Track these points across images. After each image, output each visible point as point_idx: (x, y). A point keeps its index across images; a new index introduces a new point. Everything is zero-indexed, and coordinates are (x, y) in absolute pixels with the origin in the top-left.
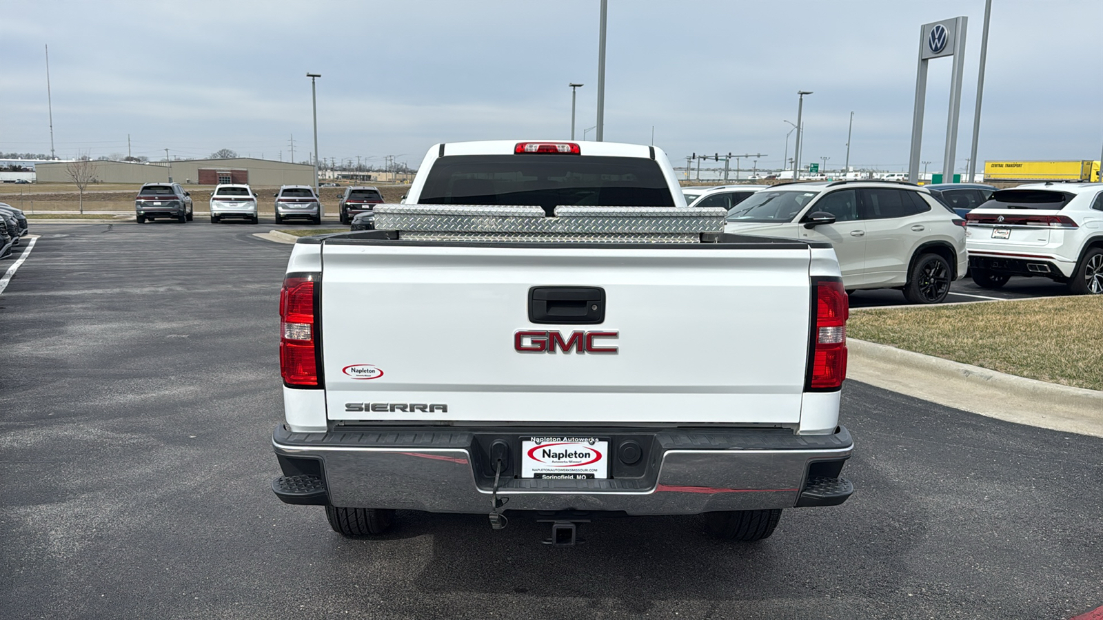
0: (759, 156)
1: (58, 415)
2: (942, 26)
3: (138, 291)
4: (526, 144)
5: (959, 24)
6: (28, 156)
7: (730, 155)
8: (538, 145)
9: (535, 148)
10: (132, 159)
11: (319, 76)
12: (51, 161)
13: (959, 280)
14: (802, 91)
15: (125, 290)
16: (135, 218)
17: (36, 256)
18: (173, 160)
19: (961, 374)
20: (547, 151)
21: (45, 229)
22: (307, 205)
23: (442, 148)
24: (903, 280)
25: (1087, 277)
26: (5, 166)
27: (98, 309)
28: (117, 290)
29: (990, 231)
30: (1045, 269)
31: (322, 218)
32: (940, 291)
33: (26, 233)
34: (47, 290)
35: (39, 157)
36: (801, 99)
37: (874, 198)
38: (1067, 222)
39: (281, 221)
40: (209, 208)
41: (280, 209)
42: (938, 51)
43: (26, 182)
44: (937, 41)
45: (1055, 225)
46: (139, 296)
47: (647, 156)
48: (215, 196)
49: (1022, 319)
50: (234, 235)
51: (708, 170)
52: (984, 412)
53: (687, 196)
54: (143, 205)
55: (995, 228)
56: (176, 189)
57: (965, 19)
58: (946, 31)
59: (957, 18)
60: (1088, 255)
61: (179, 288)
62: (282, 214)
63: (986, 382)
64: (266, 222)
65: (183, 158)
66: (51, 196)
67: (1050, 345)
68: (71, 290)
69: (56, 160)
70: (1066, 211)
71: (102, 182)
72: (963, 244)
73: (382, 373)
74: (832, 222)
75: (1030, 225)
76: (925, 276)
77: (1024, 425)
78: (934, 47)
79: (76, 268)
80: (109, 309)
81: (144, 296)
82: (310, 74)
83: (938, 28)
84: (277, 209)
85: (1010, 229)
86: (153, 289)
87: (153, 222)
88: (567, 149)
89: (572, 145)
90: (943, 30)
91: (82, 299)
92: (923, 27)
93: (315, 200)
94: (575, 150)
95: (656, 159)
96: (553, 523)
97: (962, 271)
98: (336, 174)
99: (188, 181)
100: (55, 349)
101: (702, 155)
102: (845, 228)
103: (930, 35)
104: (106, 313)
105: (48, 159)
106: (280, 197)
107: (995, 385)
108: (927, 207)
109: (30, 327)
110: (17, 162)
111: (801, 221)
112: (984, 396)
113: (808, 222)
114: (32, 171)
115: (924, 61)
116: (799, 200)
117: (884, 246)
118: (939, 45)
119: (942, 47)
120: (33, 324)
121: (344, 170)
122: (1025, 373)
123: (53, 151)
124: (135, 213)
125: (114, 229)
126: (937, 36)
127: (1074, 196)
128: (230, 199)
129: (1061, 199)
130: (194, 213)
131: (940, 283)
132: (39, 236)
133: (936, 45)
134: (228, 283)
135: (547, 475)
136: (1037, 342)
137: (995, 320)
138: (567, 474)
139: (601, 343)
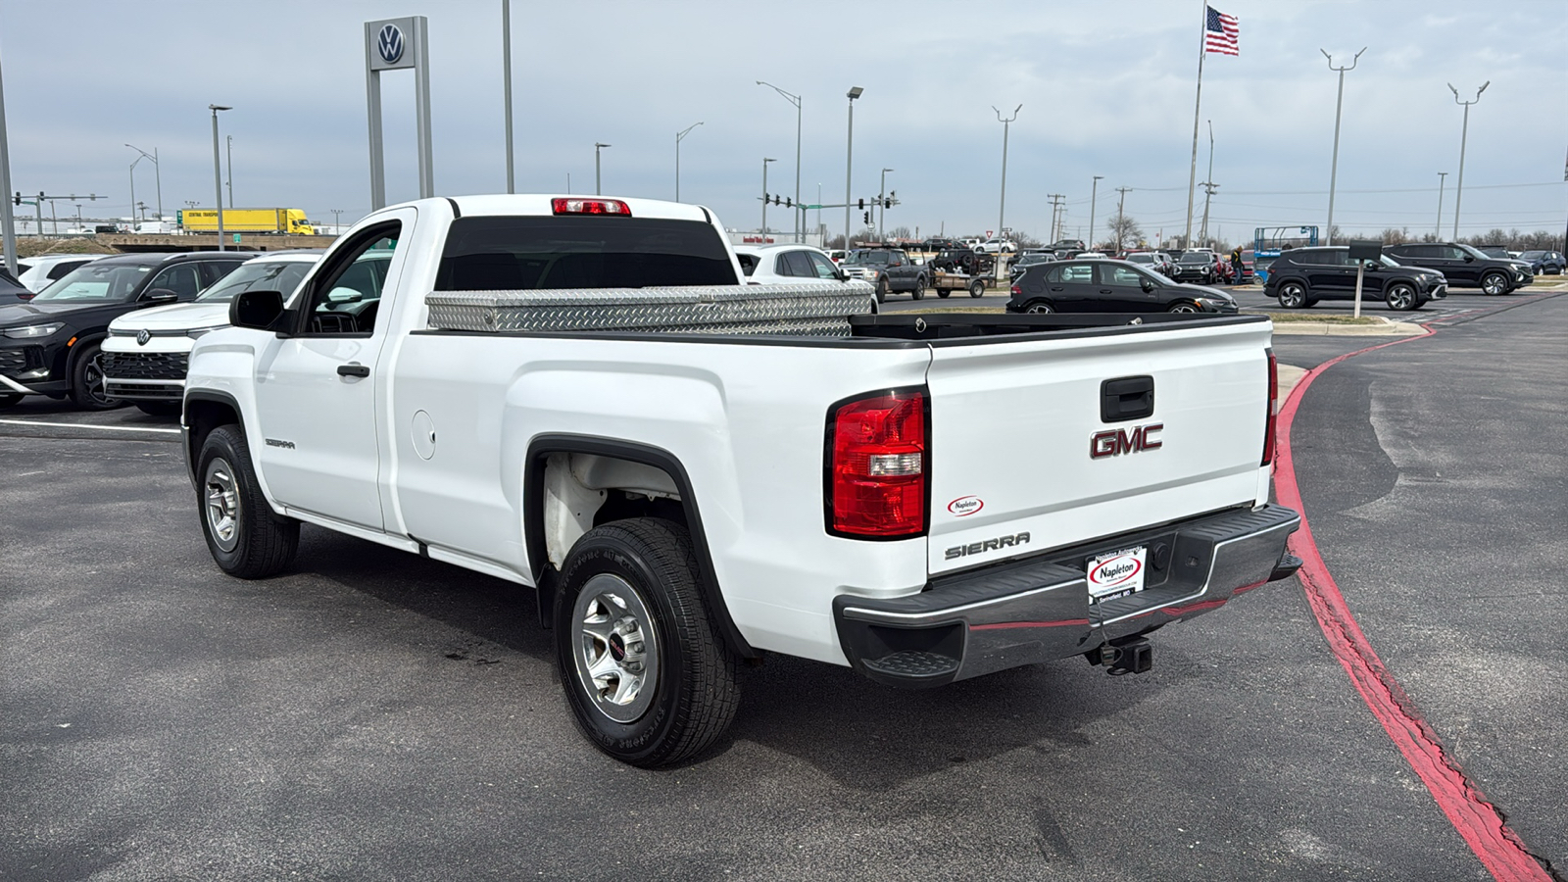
2: (394, 26)
4: (568, 199)
5: (417, 26)
8: (583, 203)
9: (578, 207)
14: (216, 105)
20: (592, 211)
36: (215, 117)
42: (393, 59)
44: (389, 46)
47: (703, 219)
57: (425, 21)
58: (401, 34)
59: (413, 18)
73: (982, 504)
78: (386, 54)
83: (389, 29)
88: (615, 208)
89: (622, 204)
90: (396, 33)
92: (368, 26)
94: (625, 211)
96: (1134, 648)
103: (379, 38)
115: (375, 73)
118: (393, 52)
119: (398, 55)
126: (389, 40)
133: (389, 52)
135: (1104, 597)
138: (1116, 593)
139: (1151, 438)
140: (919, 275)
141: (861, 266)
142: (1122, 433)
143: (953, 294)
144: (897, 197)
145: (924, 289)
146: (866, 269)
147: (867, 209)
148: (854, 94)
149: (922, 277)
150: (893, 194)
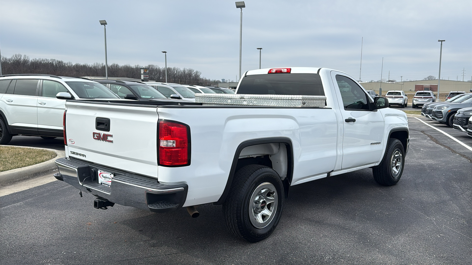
4: (275, 69)
10: (390, 81)
11: (444, 41)
22: (427, 100)
39: (414, 107)
62: (415, 104)
64: (408, 107)
82: (440, 40)
84: (413, 102)
88: (285, 71)
89: (287, 69)
94: (289, 71)
99: (410, 90)
123: (360, 78)
128: (392, 97)
135: (103, 184)
138: (107, 184)
139: (109, 138)
142: (99, 134)
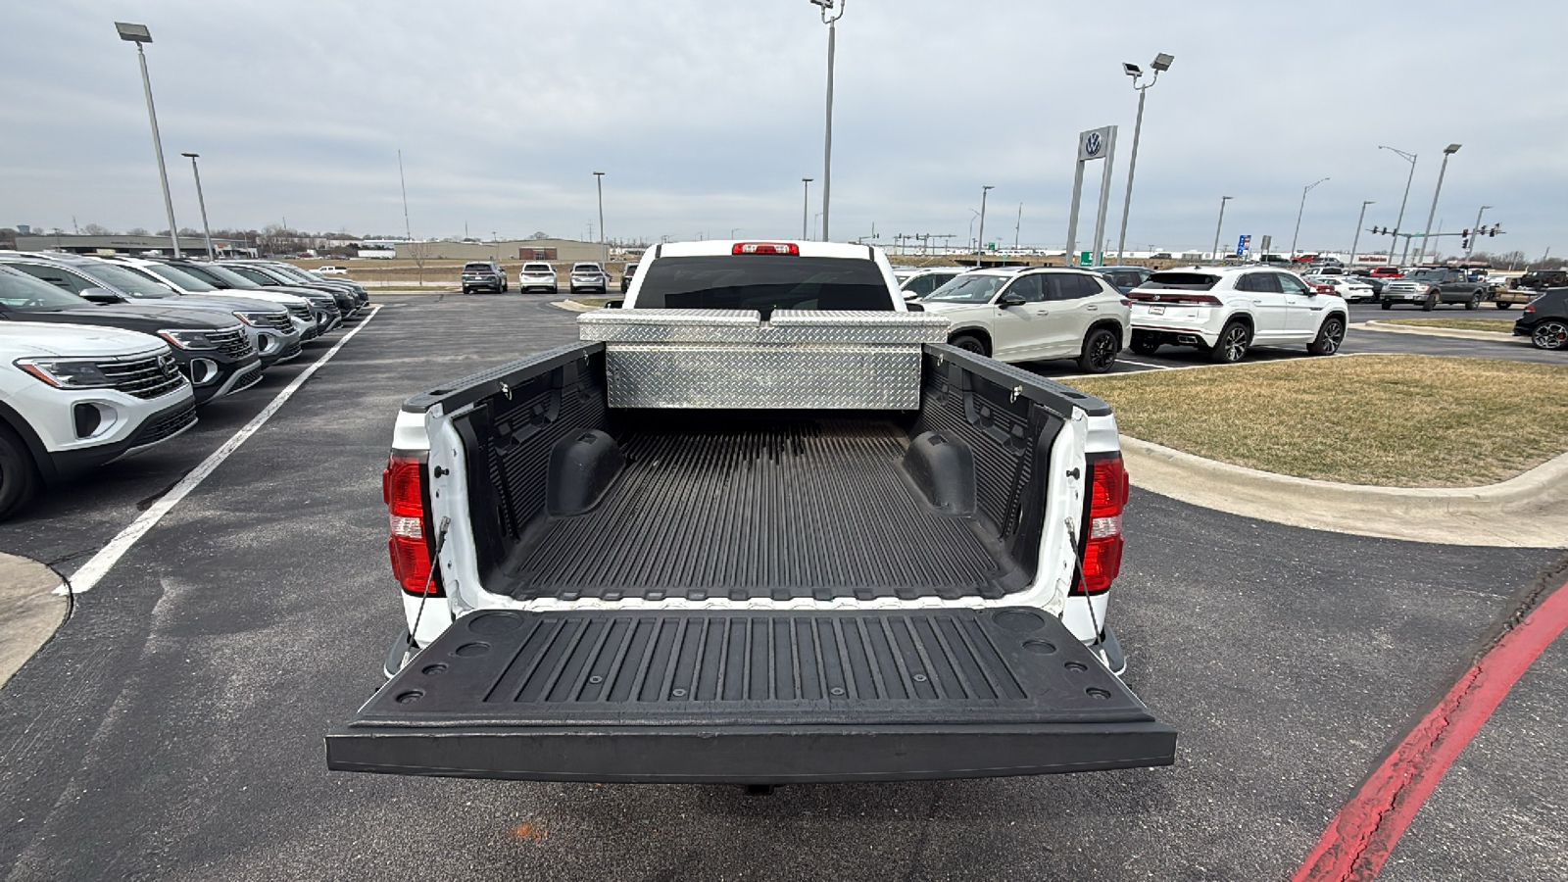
0: (950, 236)
1: (315, 503)
2: (1097, 133)
3: (440, 359)
5: (1110, 132)
6: (390, 238)
7: (928, 236)
8: (756, 246)
9: (753, 249)
10: (469, 240)
11: (602, 174)
12: (407, 241)
13: (1124, 352)
14: (987, 185)
15: (430, 358)
16: (461, 289)
17: (375, 324)
18: (500, 240)
19: (1144, 452)
20: (766, 251)
21: (386, 299)
22: (595, 278)
23: (659, 248)
24: (1079, 352)
25: (1227, 347)
26: (372, 246)
27: (400, 378)
28: (423, 359)
29: (1148, 308)
30: (1193, 340)
31: (607, 288)
32: (1107, 361)
33: (367, 304)
34: (365, 359)
35: (399, 239)
36: (985, 193)
37: (1057, 282)
38: (1214, 301)
39: (575, 290)
40: (518, 280)
41: (574, 281)
42: (1092, 154)
43: (388, 259)
44: (1092, 145)
45: (1203, 304)
46: (439, 364)
47: (868, 257)
48: (523, 271)
49: (1184, 391)
50: (536, 304)
51: (911, 247)
52: (1170, 493)
53: (898, 277)
54: (468, 279)
55: (1151, 305)
56: (492, 267)
57: (1116, 127)
58: (1100, 138)
59: (1109, 127)
60: (1229, 329)
61: (475, 357)
62: (575, 285)
63: (1167, 460)
64: (564, 292)
65: (508, 240)
66: (406, 270)
67: (1216, 418)
68: (383, 358)
69: (411, 241)
70: (1213, 292)
71: (446, 259)
72: (1127, 321)
74: (1022, 303)
75: (1182, 303)
76: (1095, 347)
77: (1210, 510)
78: (1089, 150)
79: (399, 336)
80: (409, 378)
81: (443, 364)
82: (594, 172)
83: (1093, 135)
84: (571, 282)
85: (1165, 306)
86: (453, 357)
87: (476, 293)
88: (786, 249)
89: (790, 246)
90: (1098, 137)
91: (388, 368)
92: (1082, 134)
93: (601, 275)
94: (794, 251)
95: (876, 260)
97: (1126, 344)
98: (624, 251)
100: (345, 423)
101: (906, 235)
102: (1032, 308)
103: (1087, 141)
104: (406, 382)
105: (405, 240)
106: (574, 272)
107: (1176, 464)
108: (1100, 289)
109: (333, 398)
110: (380, 242)
111: (997, 303)
112: (1166, 474)
113: (1003, 303)
114: (393, 249)
115: (1082, 162)
116: (993, 282)
117: (1065, 322)
118: (1094, 149)
119: (1097, 151)
120: (335, 395)
121: (630, 247)
122: (1203, 452)
123: (409, 233)
124: (461, 285)
125: (444, 299)
126: (1092, 142)
127: (1219, 278)
128: (534, 274)
129: (1212, 280)
130: (509, 284)
131: (1109, 354)
132: (382, 306)
133: (1092, 149)
134: (516, 351)
136: (1205, 417)
137: (1163, 392)
140: (1476, 290)
141: (1416, 281)
143: (1513, 306)
144: (1501, 228)
145: (1479, 302)
146: (1418, 284)
147: (1469, 237)
148: (1451, 150)
149: (1479, 292)
150: (1498, 225)
